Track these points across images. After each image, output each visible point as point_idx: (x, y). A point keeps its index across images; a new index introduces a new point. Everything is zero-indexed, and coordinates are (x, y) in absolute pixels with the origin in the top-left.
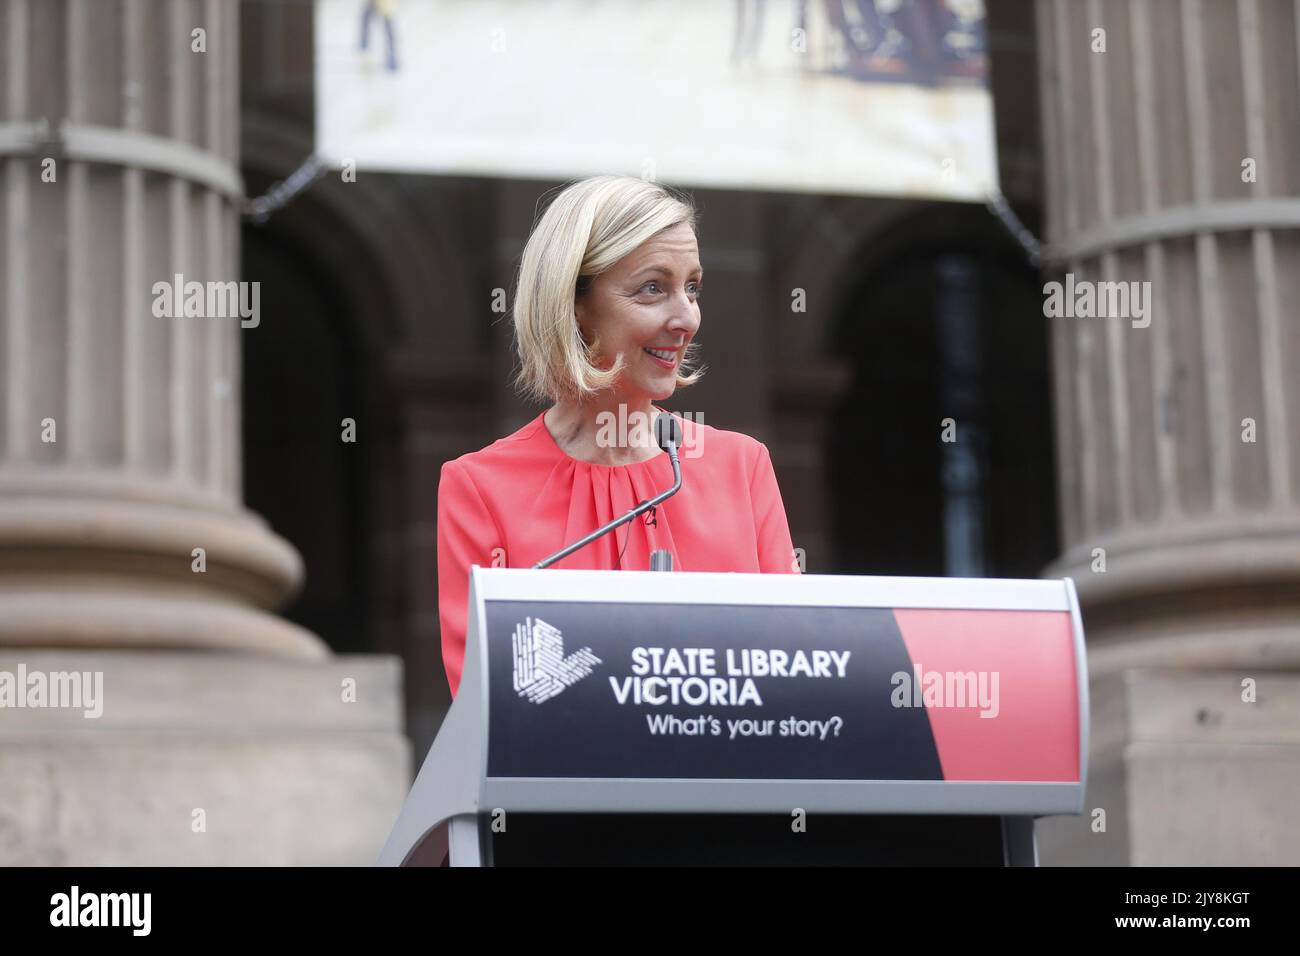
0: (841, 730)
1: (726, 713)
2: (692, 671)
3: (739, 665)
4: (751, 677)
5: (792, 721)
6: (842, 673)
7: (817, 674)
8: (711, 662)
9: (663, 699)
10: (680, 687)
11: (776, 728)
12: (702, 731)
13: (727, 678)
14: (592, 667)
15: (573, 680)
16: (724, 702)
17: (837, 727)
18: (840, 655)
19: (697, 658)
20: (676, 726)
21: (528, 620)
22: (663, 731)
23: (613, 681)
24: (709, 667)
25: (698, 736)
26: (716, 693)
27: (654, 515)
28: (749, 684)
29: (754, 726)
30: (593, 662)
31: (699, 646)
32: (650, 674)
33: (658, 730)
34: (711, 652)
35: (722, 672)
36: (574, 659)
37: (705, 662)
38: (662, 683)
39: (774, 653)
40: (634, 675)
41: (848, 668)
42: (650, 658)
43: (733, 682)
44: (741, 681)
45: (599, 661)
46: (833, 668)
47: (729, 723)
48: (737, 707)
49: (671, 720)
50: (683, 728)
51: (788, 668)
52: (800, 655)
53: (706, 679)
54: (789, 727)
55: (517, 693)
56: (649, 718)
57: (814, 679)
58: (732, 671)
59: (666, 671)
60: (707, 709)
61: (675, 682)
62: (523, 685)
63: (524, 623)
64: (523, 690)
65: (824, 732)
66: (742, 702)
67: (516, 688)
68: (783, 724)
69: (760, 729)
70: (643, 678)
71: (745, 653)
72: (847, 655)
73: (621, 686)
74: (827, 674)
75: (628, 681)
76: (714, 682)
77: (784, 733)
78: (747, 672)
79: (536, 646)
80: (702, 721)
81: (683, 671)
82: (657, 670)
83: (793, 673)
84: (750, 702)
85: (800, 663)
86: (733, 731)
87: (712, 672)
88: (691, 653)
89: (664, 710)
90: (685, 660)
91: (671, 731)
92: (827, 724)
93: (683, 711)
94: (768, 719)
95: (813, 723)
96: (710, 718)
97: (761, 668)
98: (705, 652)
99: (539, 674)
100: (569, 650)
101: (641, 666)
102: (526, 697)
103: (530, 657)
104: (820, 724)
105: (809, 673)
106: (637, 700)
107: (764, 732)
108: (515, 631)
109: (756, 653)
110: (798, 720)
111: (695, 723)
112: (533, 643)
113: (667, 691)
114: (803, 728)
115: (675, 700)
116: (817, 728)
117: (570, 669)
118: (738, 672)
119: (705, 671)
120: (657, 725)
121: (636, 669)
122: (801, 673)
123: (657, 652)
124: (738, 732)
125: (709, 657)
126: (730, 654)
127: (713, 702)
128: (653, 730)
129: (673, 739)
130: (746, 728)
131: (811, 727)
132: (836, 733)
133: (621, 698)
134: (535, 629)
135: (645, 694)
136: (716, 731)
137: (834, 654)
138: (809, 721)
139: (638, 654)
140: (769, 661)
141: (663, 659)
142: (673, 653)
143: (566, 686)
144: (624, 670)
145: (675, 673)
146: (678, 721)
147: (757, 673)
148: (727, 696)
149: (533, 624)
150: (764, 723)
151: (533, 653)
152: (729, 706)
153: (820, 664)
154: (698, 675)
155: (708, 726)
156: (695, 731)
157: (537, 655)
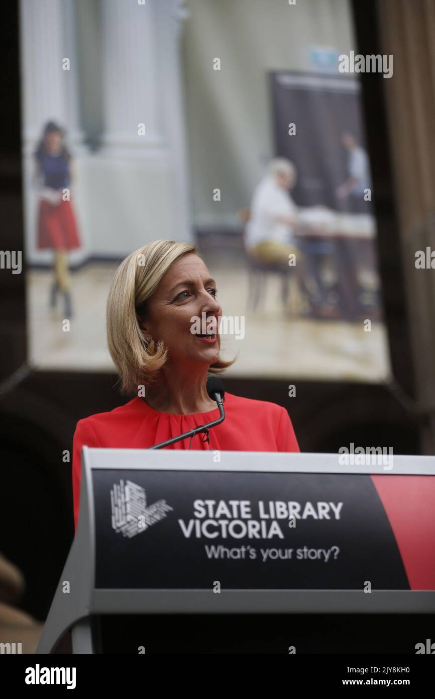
0: (338, 555)
1: (259, 544)
2: (235, 515)
3: (267, 511)
4: (276, 519)
5: (305, 550)
6: (337, 517)
7: (321, 517)
8: (248, 510)
9: (215, 535)
10: (227, 526)
11: (294, 554)
12: (243, 556)
13: (259, 520)
14: (166, 513)
15: (153, 522)
16: (257, 536)
17: (336, 554)
18: (336, 505)
19: (239, 507)
20: (225, 553)
21: (122, 482)
22: (216, 556)
23: (181, 522)
24: (247, 513)
25: (241, 559)
26: (252, 530)
27: (207, 436)
28: (275, 524)
29: (279, 553)
30: (167, 510)
31: (240, 498)
32: (207, 517)
33: (213, 556)
34: (248, 503)
35: (255, 516)
36: (154, 508)
37: (244, 510)
38: (215, 523)
39: (291, 504)
40: (195, 518)
41: (341, 513)
42: (206, 507)
43: (264, 523)
44: (269, 522)
45: (171, 509)
46: (331, 513)
47: (262, 551)
48: (267, 539)
49: (222, 549)
50: (230, 554)
51: (301, 513)
52: (309, 505)
53: (245, 521)
54: (303, 553)
55: (114, 530)
56: (207, 548)
57: (319, 520)
58: (263, 515)
59: (218, 515)
60: (246, 541)
61: (223, 523)
62: (119, 525)
63: (118, 484)
64: (119, 528)
65: (327, 557)
66: (270, 536)
67: (114, 527)
68: (299, 551)
69: (284, 554)
70: (202, 520)
71: (271, 504)
72: (340, 505)
73: (187, 525)
74: (328, 517)
75: (191, 522)
76: (250, 523)
77: (300, 558)
78: (273, 516)
79: (128, 499)
80: (243, 549)
81: (229, 516)
82: (211, 515)
83: (305, 516)
84: (276, 536)
85: (309, 510)
86: (265, 556)
87: (249, 516)
88: (234, 503)
89: (218, 541)
90: (230, 508)
91: (222, 556)
92: (329, 552)
93: (230, 542)
94: (288, 548)
95: (320, 551)
96: (248, 547)
97: (282, 513)
98: (244, 503)
99: (129, 518)
100: (150, 501)
101: (200, 512)
102: (121, 533)
103: (123, 507)
104: (324, 552)
105: (315, 517)
106: (198, 535)
107: (286, 557)
108: (113, 489)
109: (278, 504)
110: (309, 548)
111: (238, 551)
112: (125, 496)
113: (219, 529)
114: (313, 554)
115: (224, 535)
116: (322, 553)
117: (151, 514)
118: (266, 517)
119: (244, 516)
120: (212, 552)
121: (197, 514)
122: (310, 517)
123: (211, 503)
124: (268, 557)
125: (246, 506)
126: (261, 504)
127: (250, 536)
128: (210, 556)
129: (223, 562)
130: (274, 554)
131: (318, 553)
132: (335, 558)
133: (187, 533)
134: (127, 489)
135: (201, 530)
136: (253, 556)
137: (332, 504)
138: (317, 549)
139: (198, 504)
140: (287, 509)
141: (215, 508)
142: (222, 504)
144: (189, 515)
145: (223, 517)
146: (227, 550)
147: (280, 516)
148: (260, 532)
149: (125, 484)
150: (286, 551)
151: (125, 503)
152: (261, 539)
153: (323, 511)
154: (240, 518)
155: (247, 553)
156: (239, 556)
157: (128, 506)
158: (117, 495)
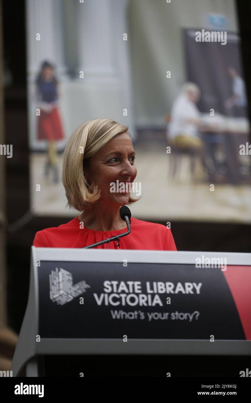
0: (199, 317)
1: (147, 309)
2: (131, 291)
3: (152, 288)
4: (158, 294)
5: (177, 313)
6: (198, 292)
7: (187, 292)
8: (139, 287)
9: (118, 303)
10: (126, 298)
11: (170, 316)
12: (136, 317)
13: (147, 294)
14: (86, 289)
15: (77, 295)
16: (145, 304)
17: (197, 316)
18: (197, 285)
19: (133, 286)
20: (124, 315)
21: (57, 269)
22: (118, 317)
23: (95, 295)
24: (139, 289)
25: (134, 320)
26: (142, 300)
27: (119, 243)
28: (157, 297)
29: (159, 315)
30: (86, 288)
31: (134, 280)
32: (112, 292)
33: (116, 317)
34: (139, 283)
35: (144, 291)
36: (77, 286)
37: (137, 287)
38: (117, 296)
39: (168, 284)
40: (105, 293)
41: (201, 290)
42: (112, 286)
43: (150, 296)
44: (153, 295)
45: (88, 286)
46: (194, 290)
47: (148, 314)
48: (152, 307)
49: (122, 313)
50: (127, 316)
51: (174, 290)
52: (179, 285)
53: (138, 295)
54: (175, 315)
55: (51, 300)
56: (112, 312)
57: (186, 294)
58: (149, 291)
59: (119, 291)
60: (138, 308)
61: (123, 296)
62: (55, 297)
63: (55, 270)
64: (54, 299)
65: (191, 318)
66: (154, 304)
67: (51, 298)
68: (173, 314)
69: (162, 316)
70: (109, 294)
71: (155, 284)
72: (200, 285)
73: (99, 297)
74: (192, 292)
75: (102, 295)
76: (141, 296)
77: (173, 318)
78: (155, 291)
79: (61, 280)
80: (136, 313)
81: (127, 291)
82: (115, 290)
83: (177, 292)
84: (157, 305)
85: (180, 288)
86: (150, 317)
87: (140, 292)
88: (130, 283)
89: (119, 308)
90: (128, 286)
91: (122, 317)
92: (192, 315)
93: (127, 308)
94: (166, 312)
95: (186, 314)
96: (139, 312)
97: (162, 290)
98: (137, 283)
99: (61, 292)
100: (75, 281)
101: (108, 289)
102: (56, 302)
103: (58, 285)
104: (189, 315)
105: (184, 292)
106: (106, 303)
107: (164, 318)
108: (51, 273)
109: (160, 283)
110: (179, 312)
111: (133, 314)
112: (59, 278)
113: (120, 299)
114: (182, 316)
115: (124, 304)
116: (188, 316)
118: (151, 292)
119: (137, 291)
120: (116, 315)
121: (106, 290)
122: (180, 292)
123: (115, 283)
124: (152, 318)
125: (138, 285)
126: (148, 284)
127: (141, 304)
128: (114, 317)
129: (123, 321)
130: (156, 316)
131: (185, 316)
132: (197, 319)
133: (99, 303)
134: (60, 274)
135: (109, 300)
136: (143, 317)
137: (195, 284)
138: (184, 313)
139: (106, 283)
140: (165, 287)
141: (118, 286)
142: (122, 284)
143: (74, 297)
144: (100, 290)
145: (123, 292)
146: (125, 313)
147: (160, 292)
148: (147, 302)
149: (59, 270)
150: (164, 314)
151: (59, 283)
152: (148, 307)
153: (189, 288)
154: (134, 292)
155: (139, 315)
156: (133, 318)
157: (61, 285)
158: (54, 277)
